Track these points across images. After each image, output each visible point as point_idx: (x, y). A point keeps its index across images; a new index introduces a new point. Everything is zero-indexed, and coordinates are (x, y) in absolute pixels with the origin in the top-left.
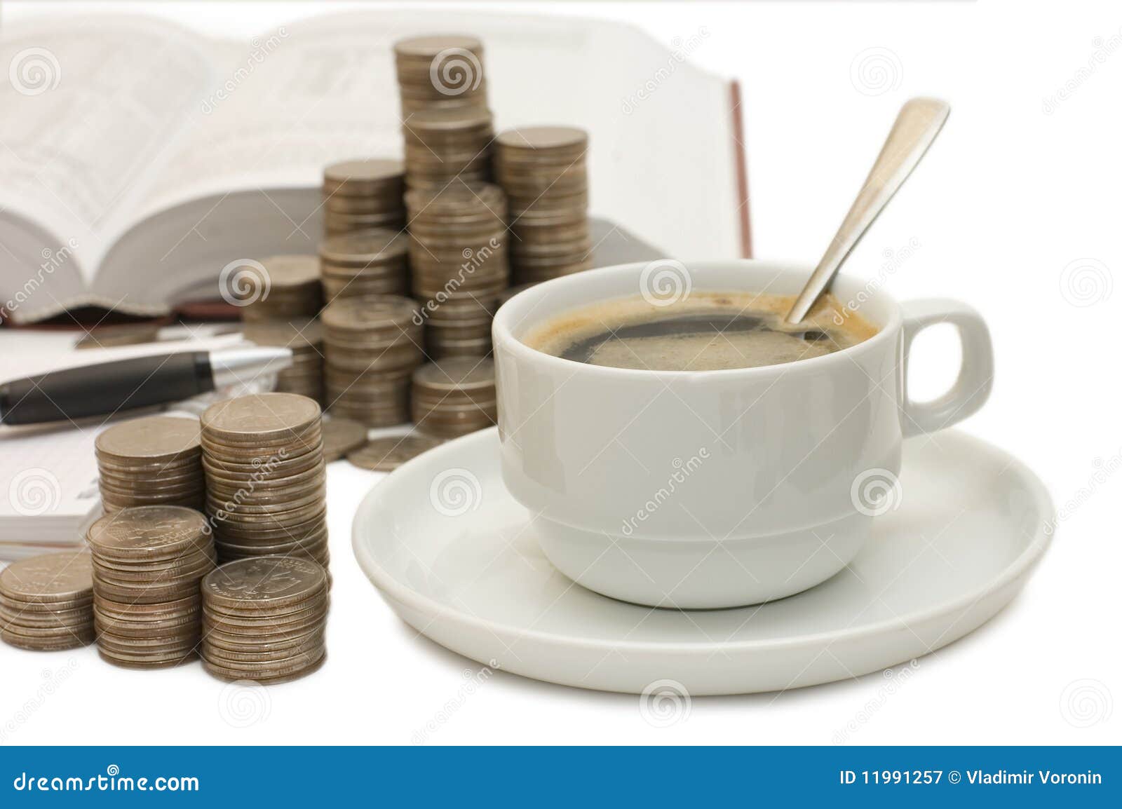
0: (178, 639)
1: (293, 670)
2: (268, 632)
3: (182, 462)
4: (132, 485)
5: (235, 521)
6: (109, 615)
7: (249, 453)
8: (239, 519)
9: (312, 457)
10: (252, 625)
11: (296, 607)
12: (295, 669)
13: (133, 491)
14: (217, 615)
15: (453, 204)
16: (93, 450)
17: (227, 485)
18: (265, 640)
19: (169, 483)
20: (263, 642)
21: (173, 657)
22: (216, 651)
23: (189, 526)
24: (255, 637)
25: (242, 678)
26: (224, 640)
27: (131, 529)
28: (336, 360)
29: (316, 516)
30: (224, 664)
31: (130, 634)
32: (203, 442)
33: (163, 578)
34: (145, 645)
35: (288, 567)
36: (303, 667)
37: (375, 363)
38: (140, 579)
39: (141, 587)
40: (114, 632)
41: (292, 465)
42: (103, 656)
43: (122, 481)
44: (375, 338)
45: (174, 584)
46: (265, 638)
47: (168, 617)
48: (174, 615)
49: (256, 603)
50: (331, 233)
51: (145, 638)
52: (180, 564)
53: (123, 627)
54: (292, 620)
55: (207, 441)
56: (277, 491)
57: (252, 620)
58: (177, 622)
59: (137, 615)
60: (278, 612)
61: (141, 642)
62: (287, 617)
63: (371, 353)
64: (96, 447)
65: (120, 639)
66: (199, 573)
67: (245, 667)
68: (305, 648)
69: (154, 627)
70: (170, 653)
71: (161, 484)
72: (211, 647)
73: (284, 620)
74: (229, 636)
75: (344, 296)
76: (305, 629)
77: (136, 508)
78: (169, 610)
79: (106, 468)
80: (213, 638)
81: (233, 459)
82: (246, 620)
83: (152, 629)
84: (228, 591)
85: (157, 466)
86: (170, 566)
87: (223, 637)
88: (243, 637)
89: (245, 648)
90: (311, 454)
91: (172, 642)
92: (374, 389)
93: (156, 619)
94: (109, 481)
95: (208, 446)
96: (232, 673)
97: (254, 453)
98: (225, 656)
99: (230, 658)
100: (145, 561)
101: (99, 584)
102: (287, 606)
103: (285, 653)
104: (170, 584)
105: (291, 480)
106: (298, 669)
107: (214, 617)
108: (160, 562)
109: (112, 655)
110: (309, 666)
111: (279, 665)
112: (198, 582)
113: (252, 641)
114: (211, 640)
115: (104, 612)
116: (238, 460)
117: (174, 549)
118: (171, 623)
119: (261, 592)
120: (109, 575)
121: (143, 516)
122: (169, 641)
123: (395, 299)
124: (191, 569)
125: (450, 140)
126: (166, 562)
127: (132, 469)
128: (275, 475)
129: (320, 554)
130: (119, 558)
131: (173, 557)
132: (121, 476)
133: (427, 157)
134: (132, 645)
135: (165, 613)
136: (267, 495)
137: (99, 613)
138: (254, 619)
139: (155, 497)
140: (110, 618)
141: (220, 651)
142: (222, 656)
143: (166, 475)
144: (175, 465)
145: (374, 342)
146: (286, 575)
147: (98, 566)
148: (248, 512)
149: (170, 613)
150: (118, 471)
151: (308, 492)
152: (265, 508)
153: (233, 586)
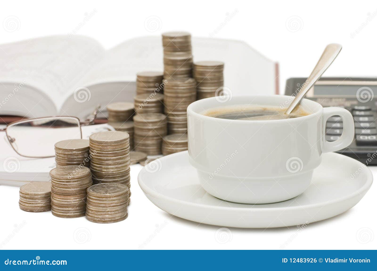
0: (78, 208)
1: (116, 219)
2: (108, 205)
3: (83, 152)
4: (66, 159)
5: (99, 171)
6: (56, 199)
7: (105, 148)
8: (100, 170)
9: (126, 151)
10: (103, 203)
11: (117, 197)
12: (116, 218)
13: (66, 161)
14: (91, 199)
15: (179, 83)
16: (54, 147)
17: (97, 159)
18: (107, 208)
19: (78, 158)
20: (106, 209)
21: (76, 214)
22: (90, 212)
23: (83, 171)
24: (104, 207)
25: (99, 221)
26: (93, 208)
27: (65, 171)
28: (138, 132)
29: (127, 171)
30: (93, 216)
31: (62, 206)
32: (90, 145)
33: (74, 187)
34: (67, 209)
35: (116, 186)
36: (119, 218)
37: (150, 133)
38: (66, 187)
39: (67, 189)
40: (57, 205)
41: (119, 153)
42: (54, 214)
43: (63, 157)
44: (151, 125)
45: (78, 189)
46: (107, 207)
47: (75, 200)
48: (77, 200)
49: (104, 195)
50: (139, 93)
51: (68, 207)
52: (80, 183)
53: (60, 203)
54: (116, 201)
55: (91, 144)
56: (113, 161)
57: (102, 201)
58: (78, 202)
59: (65, 199)
60: (111, 199)
61: (66, 208)
62: (114, 200)
63: (149, 130)
64: (55, 146)
65: (59, 207)
66: (86, 186)
67: (100, 217)
68: (120, 211)
69: (70, 203)
70: (75, 213)
71: (75, 158)
72: (89, 210)
73: (113, 201)
74: (95, 206)
75: (141, 113)
76: (120, 205)
77: (67, 166)
78: (76, 198)
79: (58, 153)
80: (90, 207)
81: (99, 150)
82: (101, 201)
83: (70, 204)
84: (95, 192)
85: (74, 153)
86: (76, 183)
87: (93, 207)
88: (100, 207)
89: (100, 210)
90: (125, 150)
91: (76, 209)
92: (149, 142)
93: (71, 201)
94: (59, 157)
95: (92, 146)
96: (95, 219)
97: (106, 148)
98: (93, 213)
99: (95, 214)
100: (68, 181)
101: (53, 189)
102: (115, 197)
103: (113, 213)
104: (76, 189)
105: (118, 158)
106: (118, 218)
107: (90, 200)
108: (73, 181)
109: (56, 213)
110: (121, 218)
111: (111, 217)
112: (86, 189)
113: (102, 208)
114: (89, 208)
115: (54, 198)
116: (101, 150)
117: (78, 177)
118: (76, 202)
119: (106, 192)
120: (56, 186)
121: (69, 168)
122: (75, 208)
123: (158, 114)
124: (84, 185)
125: (179, 63)
126: (75, 181)
127: (66, 153)
128: (113, 156)
129: (127, 184)
130: (60, 179)
131: (78, 180)
132: (63, 156)
133: (171, 69)
134: (63, 209)
135: (74, 199)
136: (110, 162)
137: (52, 199)
138: (103, 201)
139: (73, 163)
140: (56, 200)
141: (92, 211)
142: (92, 213)
143: (77, 155)
144: (80, 152)
145: (150, 127)
146: (115, 188)
147: (53, 183)
148: (103, 168)
149: (76, 199)
150: (61, 154)
151: (124, 162)
152: (109, 167)
153: (97, 190)
